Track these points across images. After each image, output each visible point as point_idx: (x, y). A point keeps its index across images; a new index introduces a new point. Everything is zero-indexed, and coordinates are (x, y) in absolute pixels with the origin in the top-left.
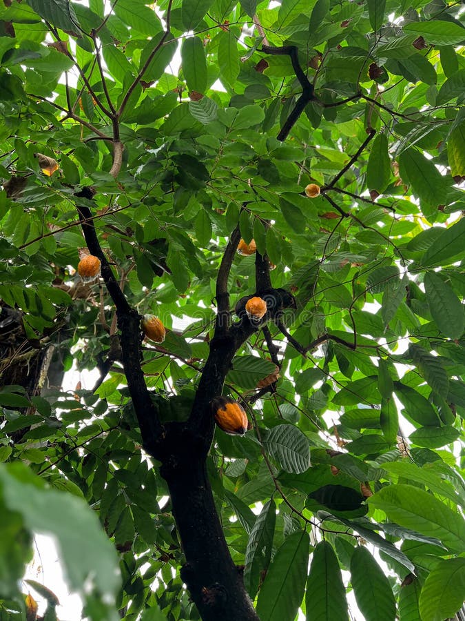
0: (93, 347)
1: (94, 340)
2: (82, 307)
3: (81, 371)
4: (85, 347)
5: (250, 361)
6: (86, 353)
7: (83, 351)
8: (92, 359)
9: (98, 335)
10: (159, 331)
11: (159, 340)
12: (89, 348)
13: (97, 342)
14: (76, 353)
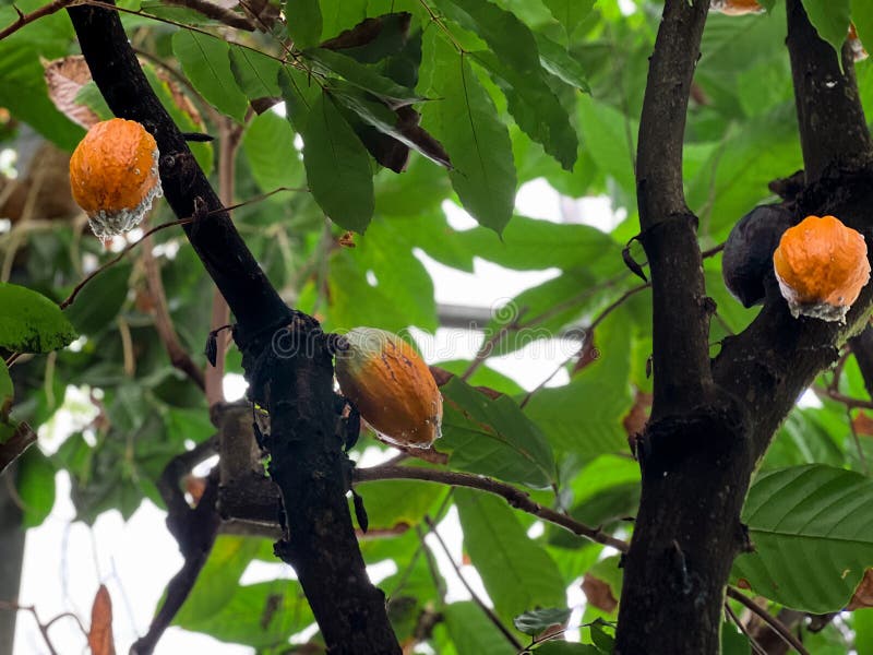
0: (130, 424)
1: (130, 394)
2: (63, 260)
3: (90, 523)
4: (99, 421)
5: (811, 487)
6: (102, 445)
7: (90, 439)
8: (130, 470)
9: (142, 368)
10: (415, 398)
11: (421, 434)
12: (112, 427)
13: (143, 400)
14: (63, 447)
